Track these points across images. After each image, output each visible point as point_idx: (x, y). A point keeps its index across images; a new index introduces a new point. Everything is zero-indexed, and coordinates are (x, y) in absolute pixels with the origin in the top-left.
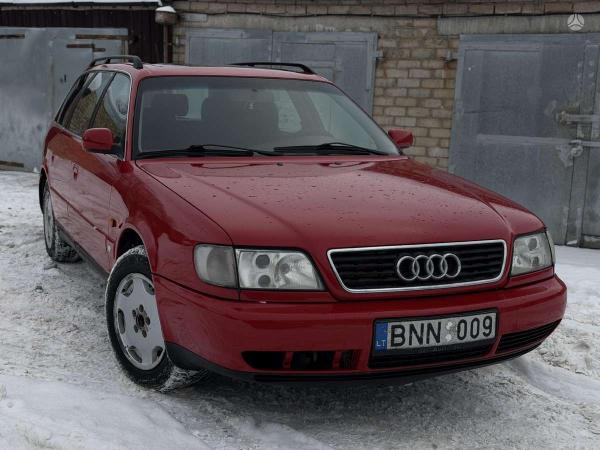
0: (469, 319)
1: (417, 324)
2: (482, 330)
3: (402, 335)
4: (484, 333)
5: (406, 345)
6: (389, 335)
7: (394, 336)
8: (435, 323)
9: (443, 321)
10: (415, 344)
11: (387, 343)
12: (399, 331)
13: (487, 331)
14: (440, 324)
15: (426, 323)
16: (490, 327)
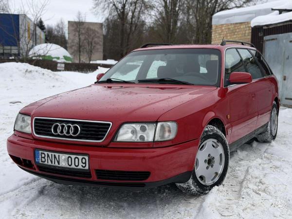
0: (73, 157)
1: (50, 154)
2: (81, 164)
3: (44, 158)
4: (82, 166)
5: (46, 163)
6: (40, 156)
7: (42, 157)
8: (57, 155)
9: (61, 155)
10: (50, 163)
11: (39, 160)
12: (43, 156)
13: (84, 165)
14: (59, 156)
15: (53, 154)
16: (85, 163)
